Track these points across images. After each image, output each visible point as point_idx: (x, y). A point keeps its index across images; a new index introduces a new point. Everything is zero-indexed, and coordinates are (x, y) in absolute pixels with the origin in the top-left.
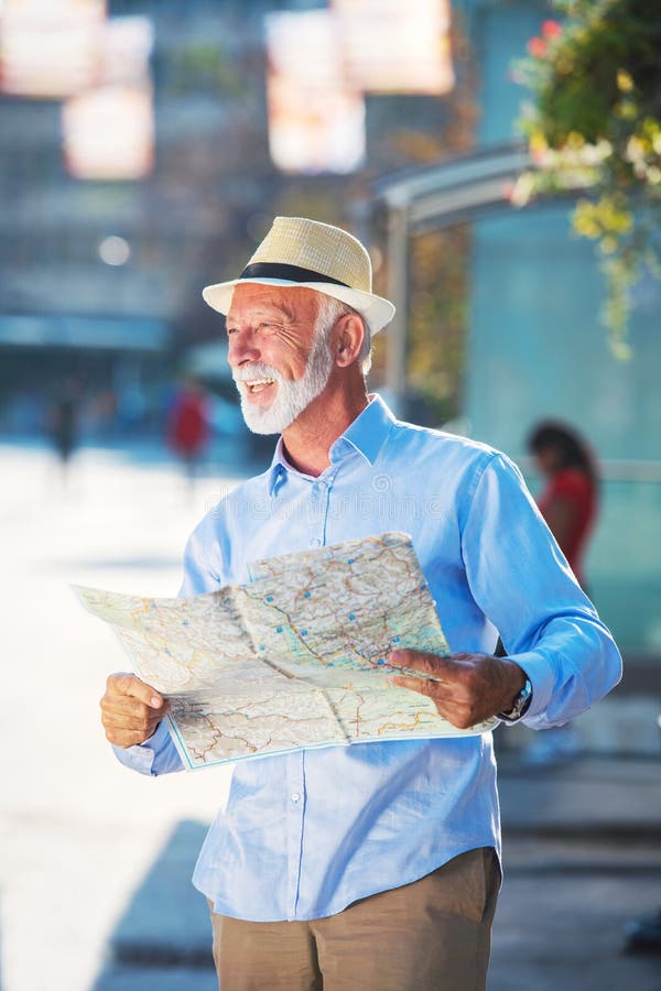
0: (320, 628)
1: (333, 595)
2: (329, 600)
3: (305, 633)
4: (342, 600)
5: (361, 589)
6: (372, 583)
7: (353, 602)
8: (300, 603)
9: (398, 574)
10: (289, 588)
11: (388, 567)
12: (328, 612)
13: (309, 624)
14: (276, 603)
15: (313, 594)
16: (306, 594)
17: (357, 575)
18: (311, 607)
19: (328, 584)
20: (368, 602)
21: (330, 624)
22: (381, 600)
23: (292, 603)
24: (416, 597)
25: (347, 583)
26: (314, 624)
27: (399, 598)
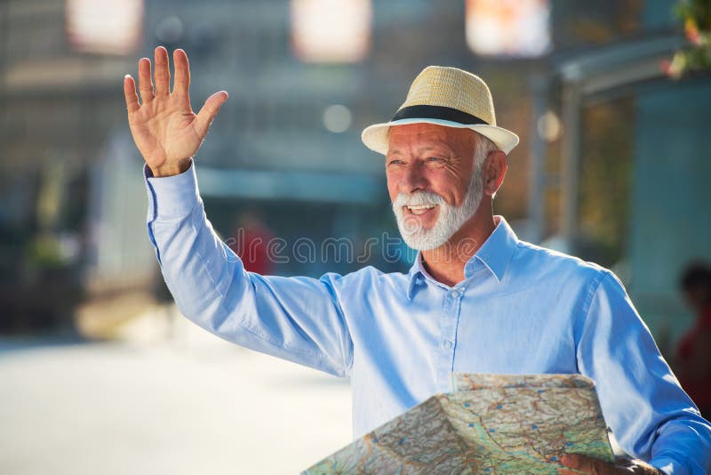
0: (506, 430)
1: (522, 411)
2: (516, 413)
3: (493, 431)
4: (528, 415)
5: (546, 410)
6: (556, 407)
7: (537, 417)
8: (492, 411)
9: (578, 405)
10: (484, 400)
11: (572, 400)
12: (515, 420)
13: (497, 426)
14: (472, 408)
15: (505, 407)
16: (499, 406)
17: (545, 401)
18: (500, 415)
19: (519, 403)
20: (551, 419)
21: (515, 428)
22: (561, 419)
23: (485, 410)
24: (592, 422)
25: (534, 404)
26: (501, 426)
27: (577, 421)
